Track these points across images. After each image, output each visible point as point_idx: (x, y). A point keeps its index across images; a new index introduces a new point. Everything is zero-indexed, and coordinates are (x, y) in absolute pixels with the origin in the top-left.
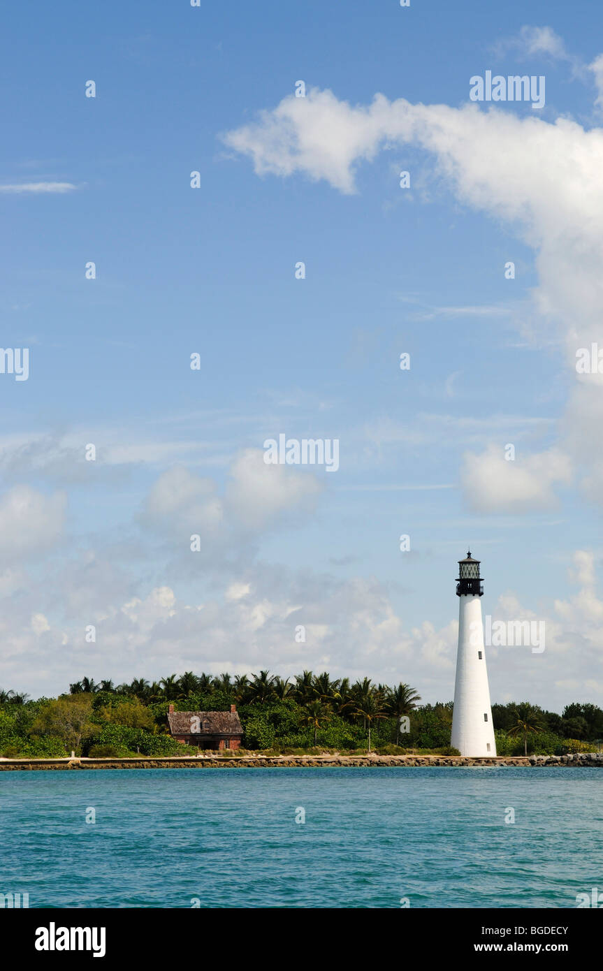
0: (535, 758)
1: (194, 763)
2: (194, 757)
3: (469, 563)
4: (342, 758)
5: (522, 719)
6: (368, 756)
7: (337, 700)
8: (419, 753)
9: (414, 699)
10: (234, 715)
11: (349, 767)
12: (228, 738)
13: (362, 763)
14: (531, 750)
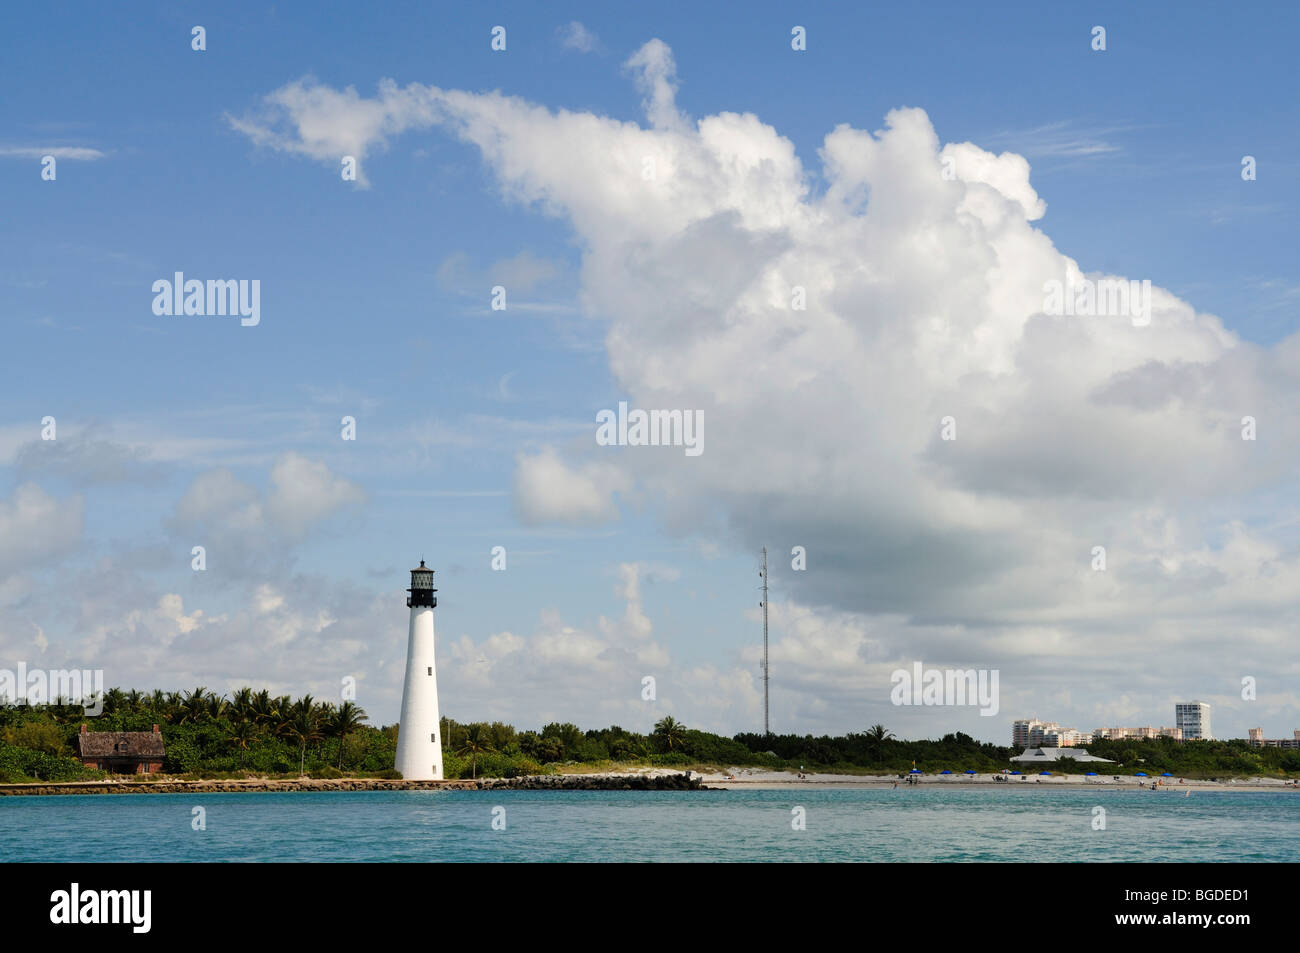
0: (482, 780)
1: (99, 789)
2: (100, 782)
3: (422, 572)
4: (269, 782)
5: (471, 739)
6: (300, 780)
7: (276, 719)
8: (357, 777)
9: (360, 718)
10: (156, 735)
11: (276, 792)
12: (147, 761)
13: (291, 788)
14: (480, 772)
